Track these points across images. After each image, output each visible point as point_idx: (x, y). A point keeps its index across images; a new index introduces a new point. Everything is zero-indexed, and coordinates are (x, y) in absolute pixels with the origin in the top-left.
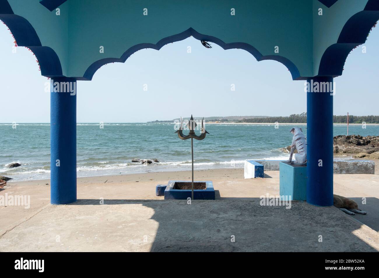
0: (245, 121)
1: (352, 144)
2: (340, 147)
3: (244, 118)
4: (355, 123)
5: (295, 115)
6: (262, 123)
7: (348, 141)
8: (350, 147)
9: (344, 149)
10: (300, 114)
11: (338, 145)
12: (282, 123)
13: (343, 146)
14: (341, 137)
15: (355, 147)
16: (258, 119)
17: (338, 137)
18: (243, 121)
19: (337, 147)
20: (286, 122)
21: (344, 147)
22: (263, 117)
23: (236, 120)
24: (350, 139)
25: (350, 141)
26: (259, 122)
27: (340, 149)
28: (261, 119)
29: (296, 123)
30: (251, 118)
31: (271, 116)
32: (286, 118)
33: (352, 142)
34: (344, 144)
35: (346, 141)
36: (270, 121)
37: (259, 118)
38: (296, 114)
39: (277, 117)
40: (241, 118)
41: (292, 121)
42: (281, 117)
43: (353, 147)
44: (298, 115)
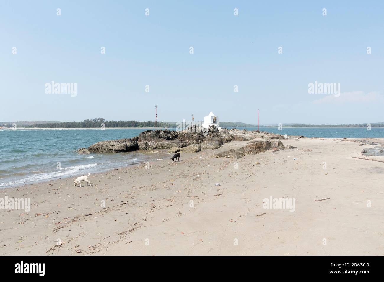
0: (36, 127)
1: (162, 139)
2: (149, 143)
3: (35, 123)
4: (138, 127)
5: (88, 120)
6: (55, 128)
7: (158, 135)
8: (160, 143)
9: (154, 145)
10: (93, 119)
11: (147, 141)
12: (76, 127)
13: (153, 141)
14: (149, 132)
15: (165, 142)
16: (50, 124)
17: (147, 132)
18: (34, 126)
19: (146, 143)
20: (80, 127)
21: (154, 143)
22: (56, 122)
23: (26, 125)
24: (160, 134)
25: (160, 136)
26: (52, 127)
27: (150, 146)
28: (55, 124)
29: (89, 127)
30: (43, 124)
31: (64, 122)
32: (80, 123)
33: (162, 137)
34: (154, 139)
35: (156, 136)
36: (63, 126)
37: (52, 123)
38: (90, 120)
39: (70, 122)
40: (32, 123)
41: (86, 126)
42: (75, 123)
43: (163, 142)
44: (91, 120)
